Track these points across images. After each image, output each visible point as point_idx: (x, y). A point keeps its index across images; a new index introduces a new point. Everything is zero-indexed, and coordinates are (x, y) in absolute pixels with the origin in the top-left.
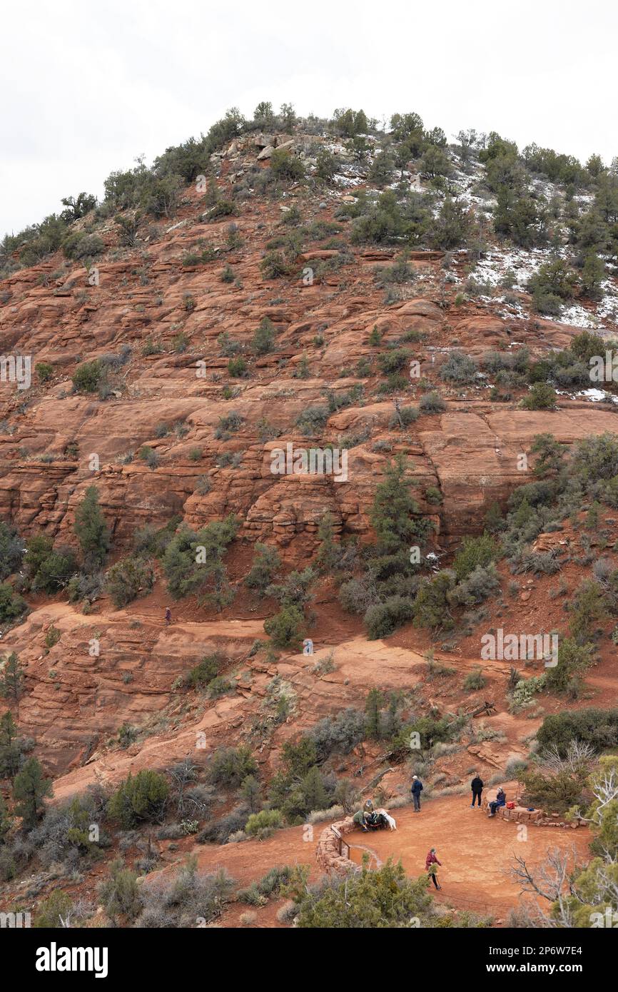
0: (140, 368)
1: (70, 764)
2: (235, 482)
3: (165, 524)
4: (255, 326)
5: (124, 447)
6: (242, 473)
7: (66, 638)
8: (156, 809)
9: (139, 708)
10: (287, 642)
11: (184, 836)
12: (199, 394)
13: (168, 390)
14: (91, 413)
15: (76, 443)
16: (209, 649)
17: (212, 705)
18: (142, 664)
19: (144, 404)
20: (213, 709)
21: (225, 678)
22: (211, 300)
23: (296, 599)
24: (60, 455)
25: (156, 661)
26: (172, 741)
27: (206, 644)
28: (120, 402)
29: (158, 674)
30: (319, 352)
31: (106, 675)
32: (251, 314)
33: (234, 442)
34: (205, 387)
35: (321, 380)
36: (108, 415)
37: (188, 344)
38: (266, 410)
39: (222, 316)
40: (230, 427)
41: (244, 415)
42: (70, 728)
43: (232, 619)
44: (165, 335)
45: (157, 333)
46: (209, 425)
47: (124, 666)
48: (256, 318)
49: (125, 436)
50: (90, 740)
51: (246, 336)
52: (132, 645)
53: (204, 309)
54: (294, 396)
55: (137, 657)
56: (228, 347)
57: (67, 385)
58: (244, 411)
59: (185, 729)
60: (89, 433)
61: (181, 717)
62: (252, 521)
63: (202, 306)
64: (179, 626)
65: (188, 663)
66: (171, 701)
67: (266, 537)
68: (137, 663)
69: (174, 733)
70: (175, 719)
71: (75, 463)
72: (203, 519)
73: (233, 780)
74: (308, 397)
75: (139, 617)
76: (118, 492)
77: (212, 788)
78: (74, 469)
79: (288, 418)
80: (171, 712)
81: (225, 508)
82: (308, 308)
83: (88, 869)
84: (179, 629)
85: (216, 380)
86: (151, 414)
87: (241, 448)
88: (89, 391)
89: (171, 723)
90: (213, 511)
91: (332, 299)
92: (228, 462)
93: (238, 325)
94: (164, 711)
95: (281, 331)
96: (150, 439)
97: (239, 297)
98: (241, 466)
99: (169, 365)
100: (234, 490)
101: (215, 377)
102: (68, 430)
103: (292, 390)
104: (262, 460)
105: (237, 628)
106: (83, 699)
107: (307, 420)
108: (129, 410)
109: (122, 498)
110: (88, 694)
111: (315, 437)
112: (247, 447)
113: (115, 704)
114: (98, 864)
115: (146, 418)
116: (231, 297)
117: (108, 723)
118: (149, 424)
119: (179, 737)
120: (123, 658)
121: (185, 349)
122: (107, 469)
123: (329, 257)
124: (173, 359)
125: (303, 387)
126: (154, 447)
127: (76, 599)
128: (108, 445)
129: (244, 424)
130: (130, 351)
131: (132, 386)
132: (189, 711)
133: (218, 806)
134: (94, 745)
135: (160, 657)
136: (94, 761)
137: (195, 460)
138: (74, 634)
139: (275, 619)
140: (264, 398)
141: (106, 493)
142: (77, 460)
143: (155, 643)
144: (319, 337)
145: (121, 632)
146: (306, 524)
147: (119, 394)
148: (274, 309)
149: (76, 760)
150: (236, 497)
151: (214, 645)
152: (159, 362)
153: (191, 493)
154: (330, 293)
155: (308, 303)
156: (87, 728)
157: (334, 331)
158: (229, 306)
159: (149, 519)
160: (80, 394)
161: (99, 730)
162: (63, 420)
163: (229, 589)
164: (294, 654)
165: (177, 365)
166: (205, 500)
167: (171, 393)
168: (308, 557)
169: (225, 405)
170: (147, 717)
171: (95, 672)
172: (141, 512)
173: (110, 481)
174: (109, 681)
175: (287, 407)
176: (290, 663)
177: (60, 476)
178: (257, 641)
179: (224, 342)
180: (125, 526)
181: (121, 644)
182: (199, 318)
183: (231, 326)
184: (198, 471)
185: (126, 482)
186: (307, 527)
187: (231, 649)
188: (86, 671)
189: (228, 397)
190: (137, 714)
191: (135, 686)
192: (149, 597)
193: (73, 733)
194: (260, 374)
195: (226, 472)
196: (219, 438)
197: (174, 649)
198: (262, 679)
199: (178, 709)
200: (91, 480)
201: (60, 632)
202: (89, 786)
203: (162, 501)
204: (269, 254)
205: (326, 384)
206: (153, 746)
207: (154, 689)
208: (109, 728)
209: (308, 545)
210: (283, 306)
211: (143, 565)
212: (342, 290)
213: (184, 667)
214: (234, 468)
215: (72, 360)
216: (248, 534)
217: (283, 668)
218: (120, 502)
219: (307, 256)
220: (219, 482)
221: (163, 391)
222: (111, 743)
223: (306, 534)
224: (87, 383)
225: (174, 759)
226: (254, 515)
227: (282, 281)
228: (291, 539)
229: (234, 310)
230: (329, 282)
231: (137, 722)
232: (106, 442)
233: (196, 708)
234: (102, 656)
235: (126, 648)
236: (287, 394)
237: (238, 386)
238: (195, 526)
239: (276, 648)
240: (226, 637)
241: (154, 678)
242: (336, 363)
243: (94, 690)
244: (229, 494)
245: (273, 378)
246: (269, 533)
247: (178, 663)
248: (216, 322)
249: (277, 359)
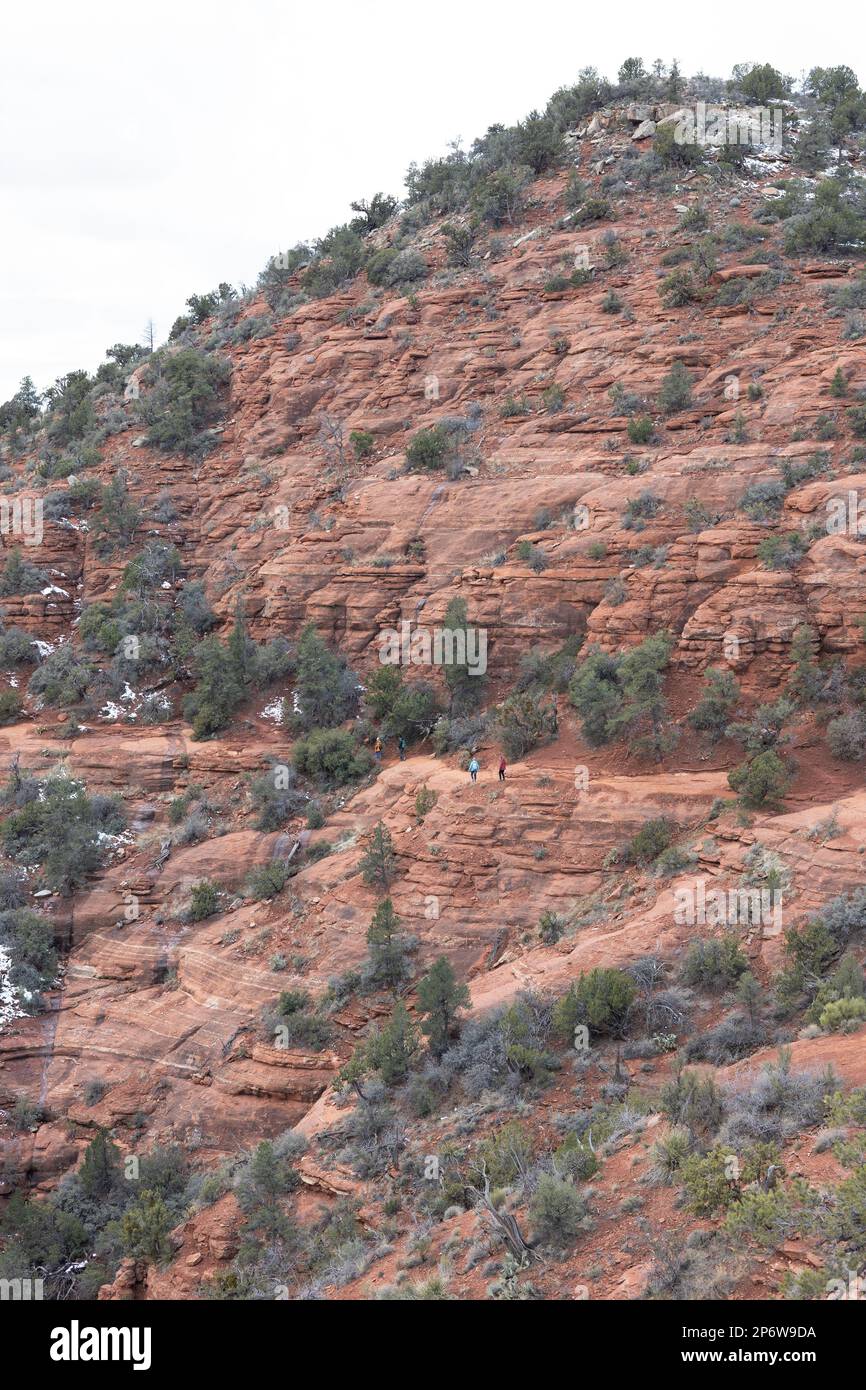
0: (498, 434)
1: (471, 968)
2: (660, 587)
3: (558, 648)
4: (660, 373)
5: (491, 543)
6: (670, 575)
7: (445, 801)
8: (619, 1018)
9: (560, 892)
10: (764, 799)
11: (659, 1054)
12: (590, 468)
13: (546, 464)
14: (441, 498)
15: (421, 539)
16: (652, 813)
17: (665, 885)
18: (559, 833)
19: (512, 484)
20: (669, 890)
21: (680, 849)
22: (592, 338)
23: (767, 743)
24: (399, 557)
25: (578, 828)
26: (619, 933)
27: (646, 805)
28: (478, 482)
29: (582, 846)
30: (757, 407)
31: (509, 849)
32: (653, 356)
33: (651, 533)
34: (598, 458)
35: (766, 446)
36: (464, 500)
37: (564, 400)
38: (691, 488)
39: (609, 359)
40: (644, 513)
41: (661, 495)
42: (466, 921)
43: (677, 772)
44: (529, 388)
45: (517, 386)
46: (613, 510)
47: (533, 836)
48: (660, 361)
49: (491, 528)
50: (497, 935)
51: (648, 387)
52: (543, 808)
53: (582, 351)
54: (730, 468)
55: (551, 824)
56: (624, 403)
57: (398, 460)
58: (661, 490)
59: (633, 917)
60: (438, 525)
61: (622, 903)
62: (691, 639)
63: (581, 348)
64: (605, 782)
65: (622, 831)
66: (603, 882)
67: (713, 660)
68: (551, 833)
69: (618, 923)
70: (616, 904)
71: (422, 567)
72: (618, 637)
73: (717, 980)
74: (748, 468)
75: (548, 772)
76: (490, 604)
77: (689, 992)
78: (421, 576)
79: (724, 498)
80: (606, 897)
81: (649, 624)
82: (734, 347)
83: (537, 1098)
84: (606, 786)
85: (612, 448)
86: (526, 498)
87: (663, 541)
88: (431, 468)
89: (610, 910)
90: (632, 627)
91: (767, 333)
92: (648, 560)
93: (635, 371)
94: (595, 895)
95: (698, 380)
96: (527, 532)
97: (631, 334)
98: (668, 564)
99: (541, 429)
100: (660, 599)
101: (611, 445)
102: (408, 523)
103: (726, 459)
104: (696, 556)
105: (684, 783)
106: (480, 882)
107: (756, 500)
108: (494, 492)
109: (497, 612)
110: (486, 875)
111: (770, 524)
112: (674, 539)
113: (524, 888)
114: (548, 1092)
115: (519, 502)
116: (620, 334)
117: (519, 914)
118: (524, 512)
119: (627, 927)
120: (531, 826)
121: (560, 407)
122: (471, 574)
123: (757, 274)
124: (547, 420)
125: (742, 456)
126: (536, 542)
127: (445, 750)
128: (467, 541)
129: (662, 507)
130: (481, 411)
131: (492, 459)
132: (632, 893)
133: (701, 1015)
134: (502, 942)
135: (583, 823)
136: (505, 962)
137: (597, 558)
138: (457, 795)
139: (742, 768)
140: (686, 472)
141: (473, 606)
142: (423, 563)
143: (575, 804)
144: (755, 386)
145: (524, 791)
146: (769, 641)
147: (474, 471)
148: (686, 349)
149: (479, 963)
150: (662, 607)
151: (657, 807)
152: (525, 426)
153: (596, 604)
154: (763, 324)
155: (733, 339)
156: (490, 921)
157: (775, 377)
158: (619, 346)
159: (534, 639)
160: (417, 473)
161: (508, 923)
162: (399, 508)
163: (672, 728)
164: (772, 816)
165: (553, 430)
166: (620, 612)
167: (549, 468)
168: (773, 686)
169: (630, 483)
170: (572, 903)
171: (493, 845)
172: (524, 632)
173: (476, 590)
174: (514, 857)
175: (722, 483)
176: (769, 827)
177: (402, 585)
178: (718, 799)
179: (618, 397)
180: (502, 651)
181: (528, 808)
182: (576, 364)
183: (624, 373)
184: (601, 573)
185: (499, 590)
186: (771, 646)
187: (681, 811)
188: (480, 845)
189: (634, 471)
190: (558, 899)
191: (552, 863)
192: (556, 744)
193: (472, 926)
194: (673, 437)
195: (647, 573)
196: (629, 527)
197: (603, 812)
198: (732, 849)
199: (616, 892)
200: (449, 589)
201: (435, 795)
203: (552, 616)
204: (671, 272)
205: (773, 450)
206: (594, 940)
207: (579, 866)
208: (520, 920)
209: (774, 670)
210: (698, 345)
211: (546, 701)
212: (780, 320)
213: (618, 836)
214: (658, 568)
215: (398, 426)
216: (683, 656)
217: (762, 834)
218: (493, 619)
219: (725, 274)
220: (636, 586)
221: (538, 466)
222: (527, 939)
223: (770, 655)
224: (427, 457)
225: (629, 956)
226: (694, 631)
227: (692, 309)
228: (750, 662)
229: (625, 352)
230: (761, 310)
231: (560, 910)
232: (463, 538)
233: (644, 890)
234: (502, 825)
235: (534, 813)
236: (718, 465)
237: (645, 456)
238: (605, 647)
239: (746, 807)
240: (672, 795)
241: (577, 852)
242: (784, 421)
243: (494, 870)
244: (654, 603)
245: (694, 443)
246: (717, 655)
247: (608, 831)
248: (602, 369)
249: (696, 418)
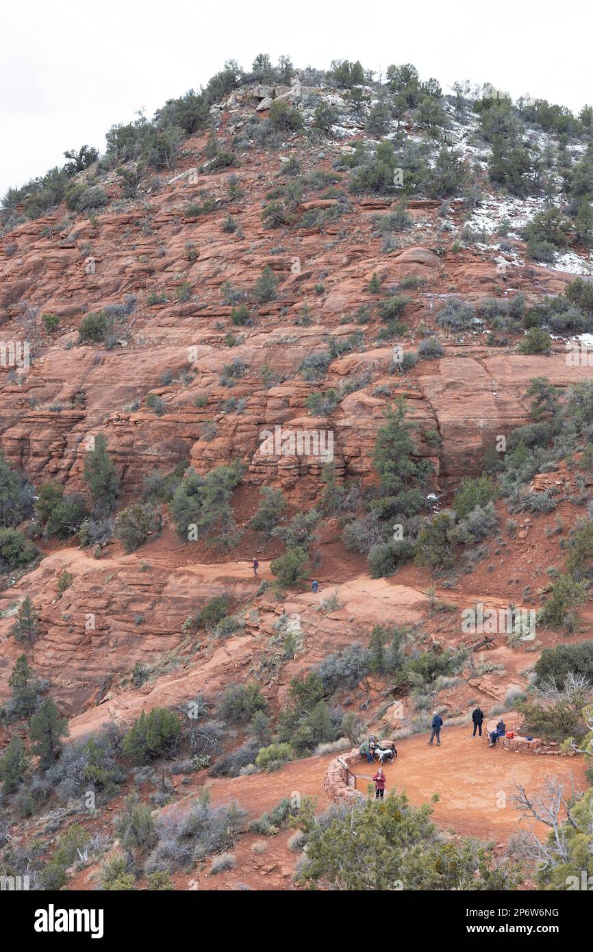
0: (145, 317)
1: (85, 704)
2: (240, 428)
3: (173, 470)
4: (257, 275)
5: (131, 395)
6: (247, 419)
7: (77, 582)
8: (169, 745)
9: (151, 649)
10: (294, 581)
11: (196, 771)
12: (203, 342)
13: (172, 339)
14: (97, 362)
15: (84, 392)
16: (218, 590)
17: (221, 644)
18: (153, 605)
19: (149, 353)
20: (223, 648)
21: (234, 617)
22: (213, 250)
23: (301, 540)
24: (68, 404)
25: (166, 602)
26: (184, 679)
27: (215, 585)
28: (126, 351)
29: (168, 615)
30: (320, 299)
31: (118, 617)
32: (253, 263)
33: (238, 389)
34: (209, 335)
35: (323, 327)
36: (114, 364)
37: (191, 293)
38: (269, 357)
39: (224, 265)
40: (234, 375)
41: (248, 362)
42: (84, 669)
43: (240, 561)
44: (169, 284)
45: (161, 283)
46: (214, 372)
47: (135, 607)
48: (258, 267)
49: (131, 384)
50: (104, 679)
51: (248, 285)
52: (143, 587)
53: (206, 259)
54: (296, 343)
55: (148, 599)
56: (230, 296)
57: (74, 336)
58: (248, 358)
59: (195, 668)
60: (96, 382)
61: (191, 656)
62: (257, 465)
63: (205, 256)
64: (188, 568)
65: (197, 604)
66: (181, 641)
67: (271, 480)
68: (148, 605)
69: (185, 671)
70: (186, 658)
71: (83, 412)
72: (210, 464)
73: (243, 716)
74: (310, 344)
75: (149, 561)
76: (126, 439)
77: (222, 724)
78: (82, 418)
79: (291, 364)
80: (182, 651)
81: (231, 453)
82: (309, 257)
83: (104, 804)
84: (188, 571)
85: (219, 328)
86: (157, 363)
87: (245, 394)
88: (95, 341)
89: (182, 662)
90: (219, 457)
91: (332, 248)
92: (232, 408)
93: (240, 273)
94: (174, 651)
95: (282, 280)
96: (157, 387)
97: (241, 247)
98: (246, 411)
99: (173, 314)
100: (239, 436)
101: (219, 325)
102: (75, 380)
103: (294, 337)
104: (266, 406)
105: (243, 569)
106: (96, 641)
107: (309, 366)
108: (135, 359)
109: (130, 444)
110: (100, 636)
111: (317, 383)
112: (251, 393)
113: (128, 644)
114: (114, 799)
115: (152, 366)
116: (232, 247)
117: (121, 664)
118: (154, 373)
119: (190, 675)
120: (134, 601)
121: (188, 298)
122: (115, 417)
123: (328, 206)
124: (177, 308)
125: (305, 334)
126: (161, 395)
127: (87, 543)
128: (115, 393)
129: (247, 371)
130: (134, 301)
131: (138, 335)
132: (199, 650)
133: (229, 741)
134: (108, 684)
135: (170, 598)
136: (108, 700)
137: (201, 407)
138: (86, 578)
139: (281, 560)
140: (267, 345)
141: (114, 440)
142: (84, 409)
143: (165, 585)
144: (319, 285)
145: (132, 575)
146: (310, 467)
147: (124, 343)
148: (276, 258)
149: (91, 699)
150: (241, 441)
151: (223, 586)
152: (164, 311)
153: (197, 439)
154: (329, 241)
155: (309, 252)
156: (100, 669)
157: (334, 278)
158: (231, 255)
159: (156, 464)
160: (86, 344)
161: (113, 671)
162: (70, 369)
163: (236, 531)
164: (300, 593)
165: (181, 314)
166: (211, 445)
167: (175, 342)
168: (311, 499)
169: (228, 353)
170: (158, 656)
171: (107, 614)
172: (149, 458)
173: (118, 429)
174: (121, 623)
175: (290, 354)
176: (296, 602)
177: (69, 425)
178: (264, 581)
179: (226, 292)
180: (133, 472)
181: (133, 587)
182: (202, 268)
183: (233, 275)
184: (203, 417)
185: (133, 429)
186: (311, 470)
187: (239, 590)
188: (98, 614)
189: (232, 344)
190: (149, 654)
191: (147, 627)
192: (158, 541)
193: (87, 673)
194: (263, 321)
195: (231, 418)
196: (223, 384)
197: (184, 590)
198: (269, 617)
199: (188, 648)
200: (99, 428)
201: (72, 576)
202: (104, 725)
203: (168, 447)
204: (269, 204)
205: (327, 330)
206: (164, 685)
207: (165, 629)
208: (122, 668)
209: (312, 488)
210: (284, 256)
211: (152, 509)
212: (341, 238)
213: (194, 607)
214: (239, 414)
215: (78, 311)
216: (253, 477)
217: (288, 606)
218: (128, 449)
219: (306, 205)
220: (224, 427)
221: (168, 340)
222: (124, 683)
223: (310, 477)
224: (93, 333)
225: (186, 697)
226: (259, 459)
227: (282, 231)
228: (296, 482)
229: (236, 259)
230: (329, 231)
231: (149, 662)
232: (113, 391)
233: (206, 647)
234: (114, 599)
235: (136, 591)
236: (289, 340)
237: (241, 334)
238: (202, 470)
239: (282, 587)
240: (234, 578)
241: (165, 619)
242: (336, 310)
243: (106, 632)
244: (234, 439)
245: (275, 325)
246: (274, 477)
247: (187, 604)
248: (219, 271)
249: (279, 307)
